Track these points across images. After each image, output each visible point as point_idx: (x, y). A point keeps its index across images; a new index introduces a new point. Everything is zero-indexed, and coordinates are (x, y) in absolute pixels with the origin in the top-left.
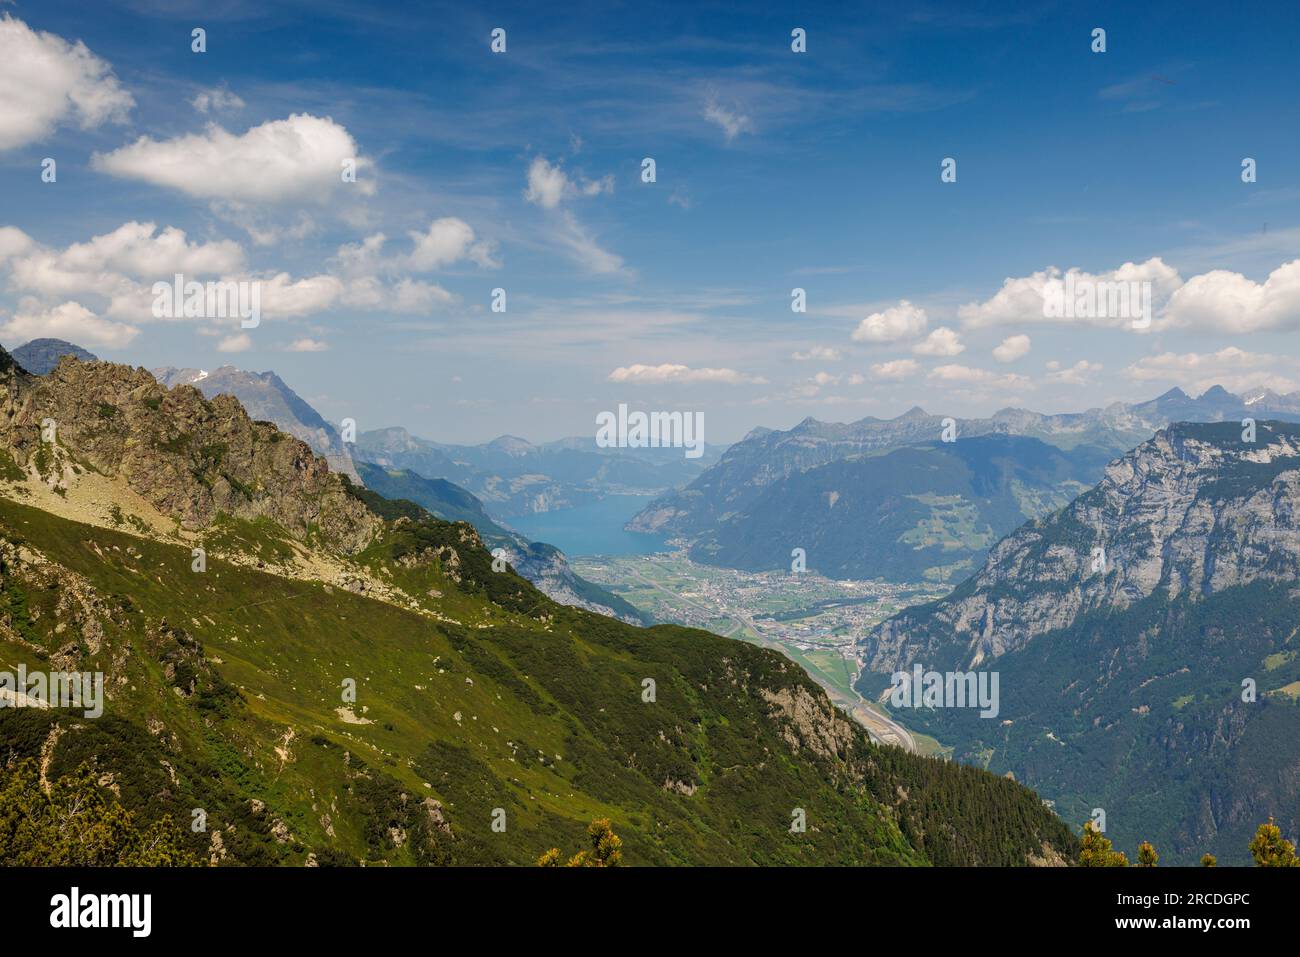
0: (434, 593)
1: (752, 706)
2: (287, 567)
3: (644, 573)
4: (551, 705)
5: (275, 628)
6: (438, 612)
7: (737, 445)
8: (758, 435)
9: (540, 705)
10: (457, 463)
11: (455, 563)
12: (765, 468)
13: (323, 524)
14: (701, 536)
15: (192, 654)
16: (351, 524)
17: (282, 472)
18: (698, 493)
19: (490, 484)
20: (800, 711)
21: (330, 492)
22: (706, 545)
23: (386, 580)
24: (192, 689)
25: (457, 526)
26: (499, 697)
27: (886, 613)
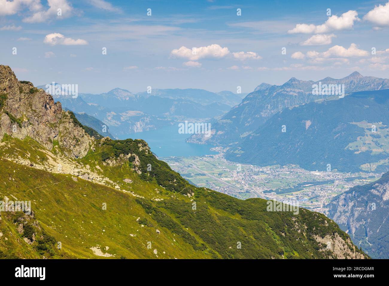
0: (128, 181)
1: (310, 245)
2: (46, 166)
3: (199, 167)
4: (203, 244)
5: (49, 201)
6: (131, 192)
7: (251, 93)
8: (263, 88)
9: (197, 245)
10: (90, 104)
11: (138, 163)
12: (268, 107)
13: (61, 141)
14: (231, 146)
15: (31, 219)
16: (77, 141)
17: (38, 111)
18: (229, 121)
19: (109, 116)
20: (337, 248)
21: (64, 122)
22: (234, 150)
23: (99, 173)
24: (34, 239)
25: (137, 142)
26: (174, 240)
27: (340, 189)
